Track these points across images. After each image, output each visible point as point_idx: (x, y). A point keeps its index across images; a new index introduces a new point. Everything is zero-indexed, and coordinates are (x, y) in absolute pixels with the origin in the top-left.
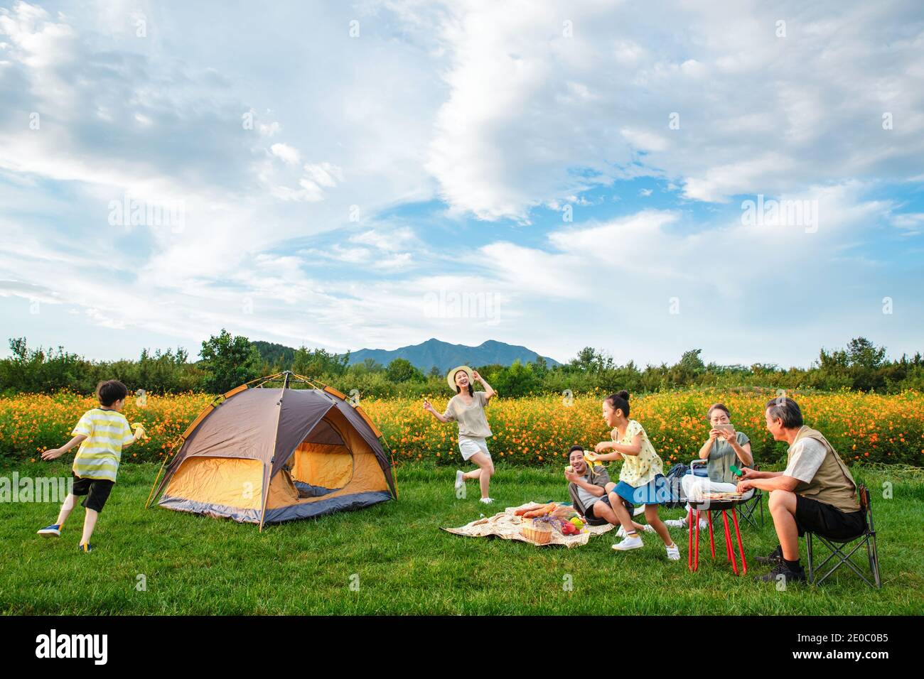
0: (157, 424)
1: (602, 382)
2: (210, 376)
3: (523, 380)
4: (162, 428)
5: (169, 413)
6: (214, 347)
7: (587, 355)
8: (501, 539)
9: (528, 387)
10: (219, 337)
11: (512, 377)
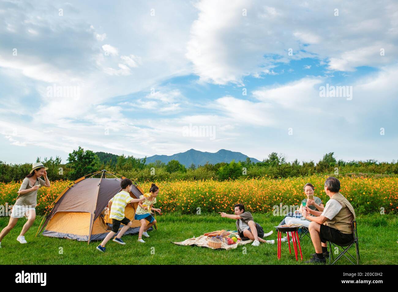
0: (43, 196)
1: (278, 171)
2: (73, 171)
3: (236, 170)
4: (46, 199)
5: (49, 191)
6: (75, 156)
7: (274, 157)
8: (197, 246)
9: (239, 174)
10: (78, 151)
11: (231, 169)
